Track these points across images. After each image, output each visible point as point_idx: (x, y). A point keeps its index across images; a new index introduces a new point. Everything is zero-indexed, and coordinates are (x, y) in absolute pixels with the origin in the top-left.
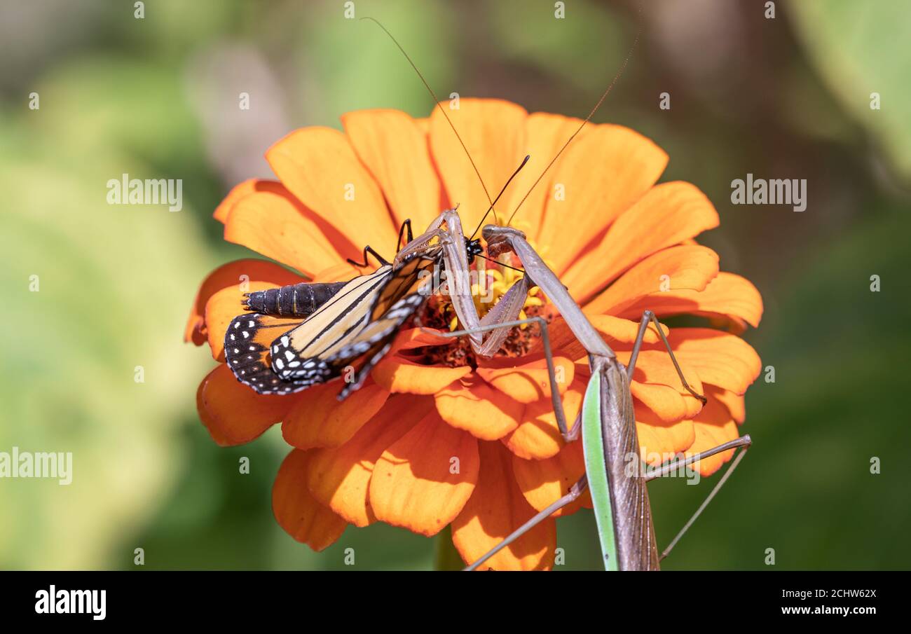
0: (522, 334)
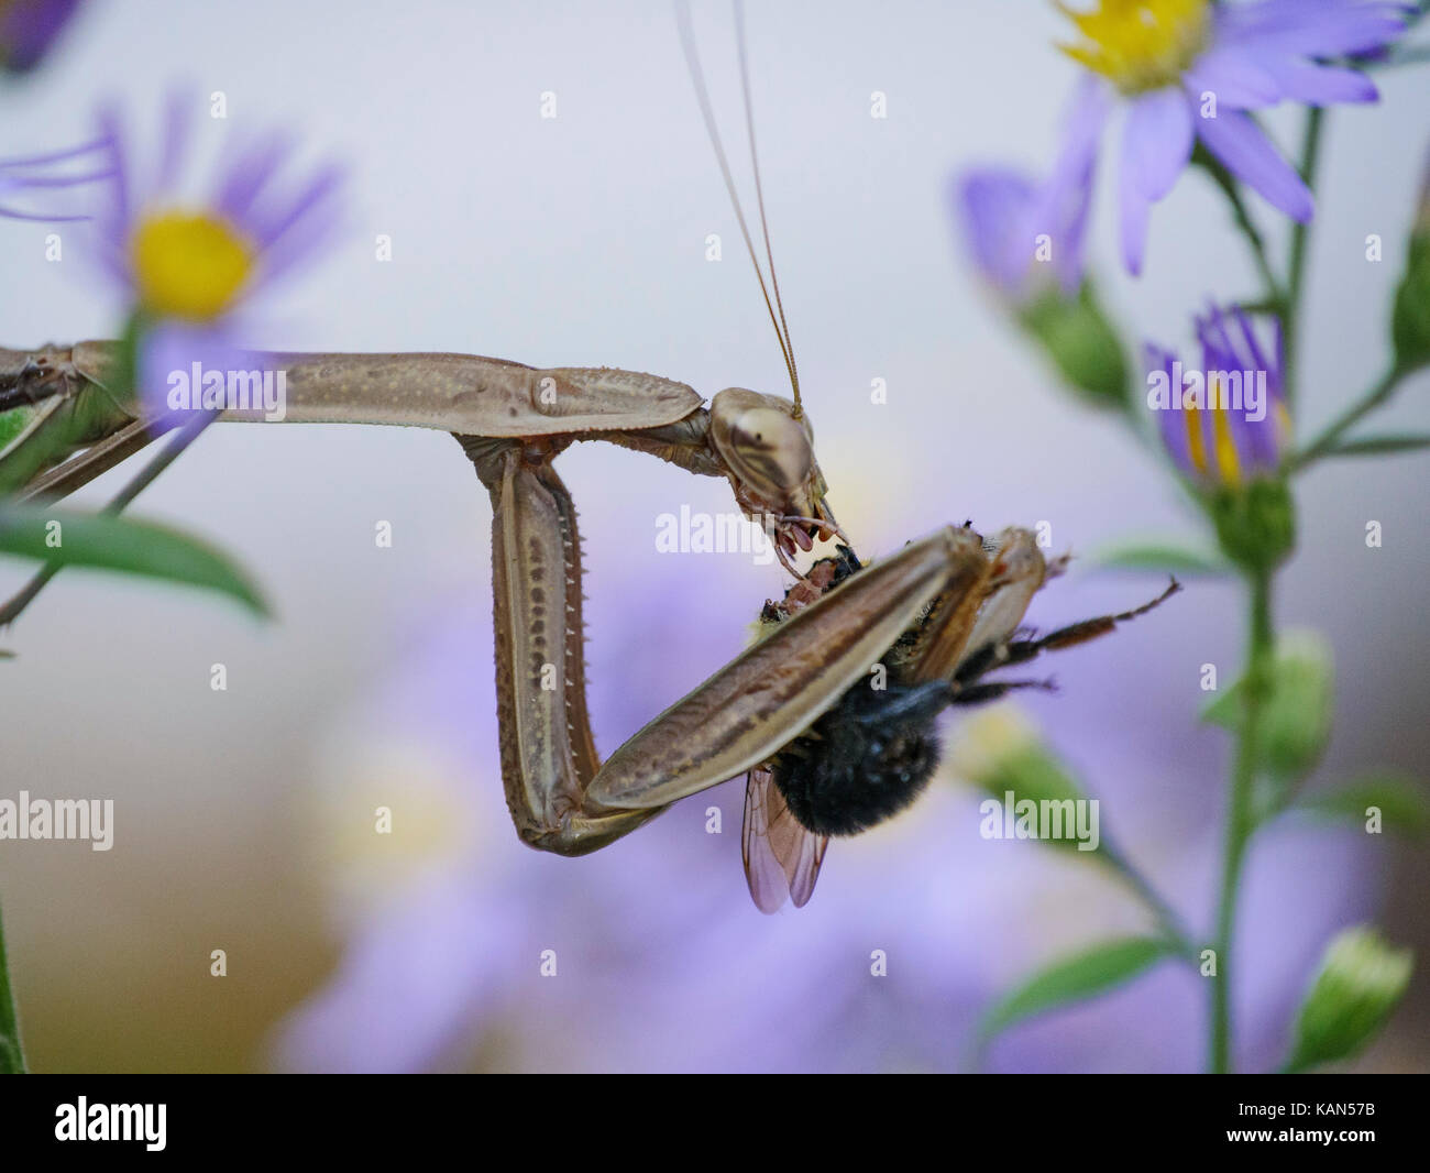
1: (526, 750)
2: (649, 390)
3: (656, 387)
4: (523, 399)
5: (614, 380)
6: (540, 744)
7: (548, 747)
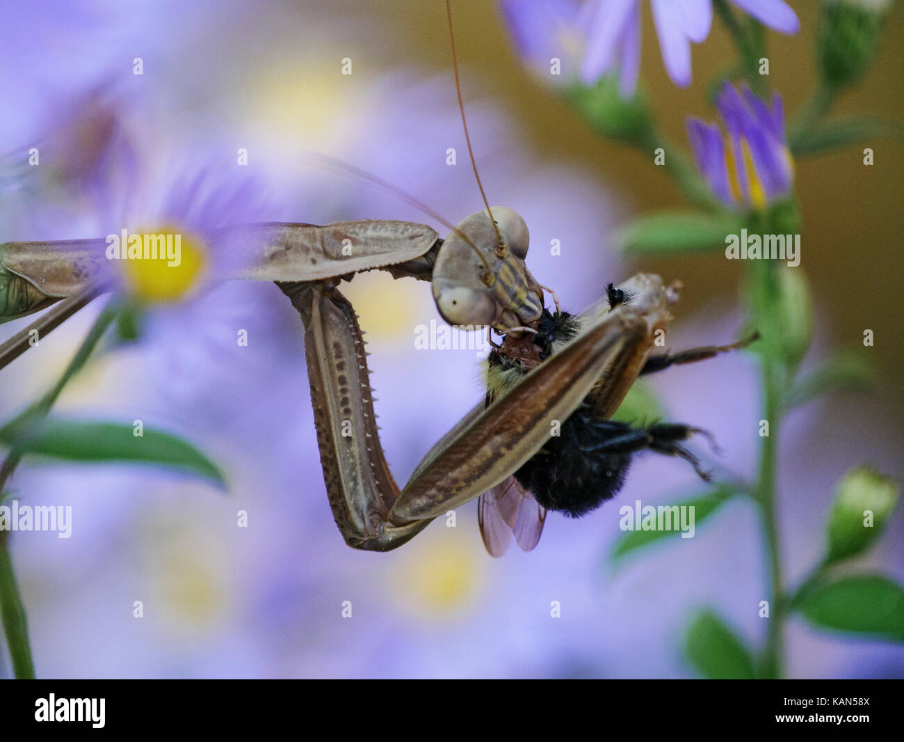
1: (347, 485)
2: (403, 233)
3: (407, 230)
4: (317, 251)
5: (378, 229)
6: (355, 479)
7: (360, 480)
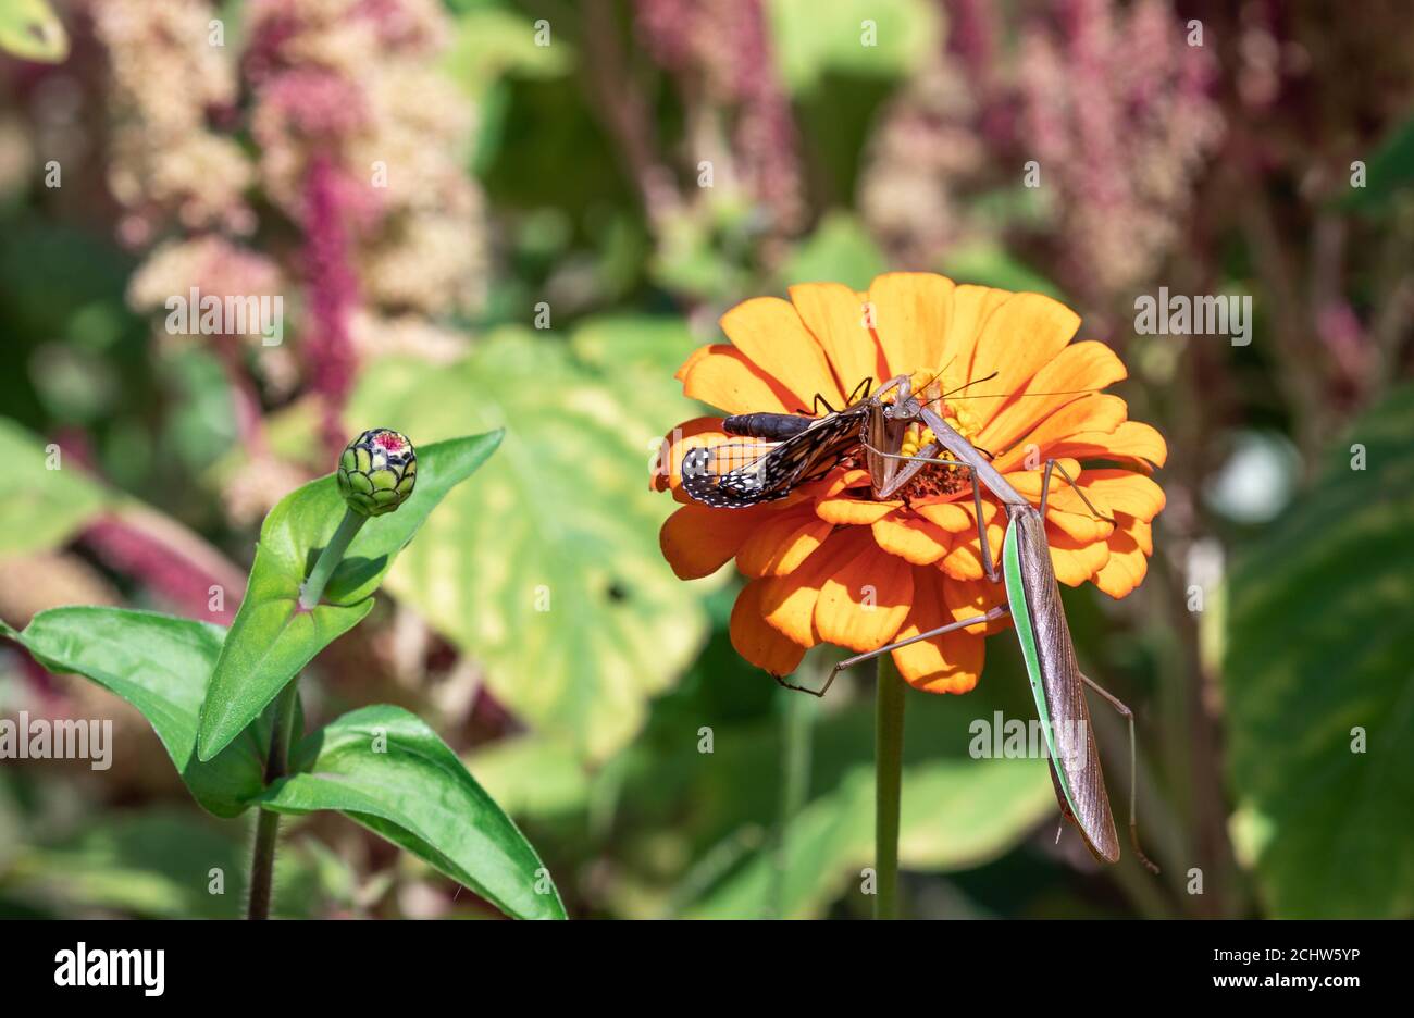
0: (951, 476)
